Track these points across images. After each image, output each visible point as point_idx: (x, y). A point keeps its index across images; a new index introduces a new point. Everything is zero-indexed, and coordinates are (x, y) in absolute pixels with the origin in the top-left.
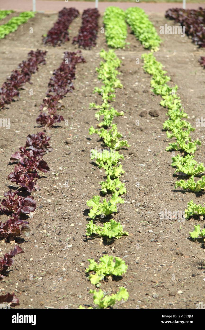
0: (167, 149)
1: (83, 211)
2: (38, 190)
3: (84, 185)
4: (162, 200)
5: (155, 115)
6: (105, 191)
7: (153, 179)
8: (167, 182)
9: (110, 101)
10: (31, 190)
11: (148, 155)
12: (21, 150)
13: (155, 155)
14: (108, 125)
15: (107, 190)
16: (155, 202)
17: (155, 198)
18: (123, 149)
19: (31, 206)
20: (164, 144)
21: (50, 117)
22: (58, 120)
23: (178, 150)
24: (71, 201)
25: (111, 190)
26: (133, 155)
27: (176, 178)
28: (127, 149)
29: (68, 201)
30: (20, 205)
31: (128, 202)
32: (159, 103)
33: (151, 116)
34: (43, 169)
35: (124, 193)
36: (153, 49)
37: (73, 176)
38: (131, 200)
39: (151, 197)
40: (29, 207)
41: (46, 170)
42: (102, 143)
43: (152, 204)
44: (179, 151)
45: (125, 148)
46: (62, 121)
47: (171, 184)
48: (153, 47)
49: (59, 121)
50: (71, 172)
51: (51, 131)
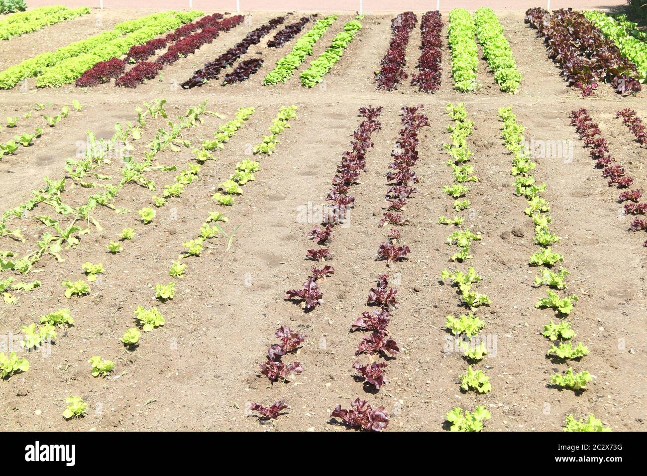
0: (537, 306)
1: (442, 423)
2: (387, 383)
3: (440, 371)
4: (535, 402)
5: (519, 235)
6: (467, 388)
7: (522, 363)
8: (539, 368)
9: (463, 208)
10: (380, 386)
11: (513, 314)
12: (364, 315)
13: (522, 315)
14: (463, 258)
15: (469, 386)
16: (526, 406)
17: (527, 398)
18: (483, 304)
19: (383, 422)
20: (533, 292)
21: (394, 248)
22: (403, 251)
23: (551, 307)
24: (427, 402)
25: (473, 386)
26: (496, 314)
27: (549, 361)
28: (488, 305)
29: (423, 401)
30: (370, 419)
31: (495, 406)
32: (523, 211)
33: (515, 235)
34: (392, 350)
35: (489, 391)
36: (512, 91)
37: (426, 352)
38: (497, 402)
39: (522, 397)
40: (380, 423)
41: (395, 351)
42: (456, 289)
43: (523, 408)
44: (552, 309)
45: (486, 303)
46: (408, 254)
47: (544, 370)
48: (511, 89)
49: (405, 253)
50: (423, 346)
51: (395, 265)
